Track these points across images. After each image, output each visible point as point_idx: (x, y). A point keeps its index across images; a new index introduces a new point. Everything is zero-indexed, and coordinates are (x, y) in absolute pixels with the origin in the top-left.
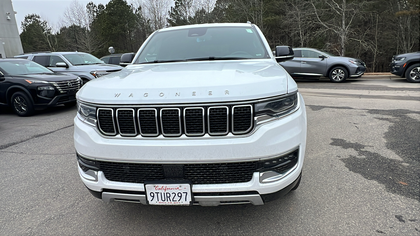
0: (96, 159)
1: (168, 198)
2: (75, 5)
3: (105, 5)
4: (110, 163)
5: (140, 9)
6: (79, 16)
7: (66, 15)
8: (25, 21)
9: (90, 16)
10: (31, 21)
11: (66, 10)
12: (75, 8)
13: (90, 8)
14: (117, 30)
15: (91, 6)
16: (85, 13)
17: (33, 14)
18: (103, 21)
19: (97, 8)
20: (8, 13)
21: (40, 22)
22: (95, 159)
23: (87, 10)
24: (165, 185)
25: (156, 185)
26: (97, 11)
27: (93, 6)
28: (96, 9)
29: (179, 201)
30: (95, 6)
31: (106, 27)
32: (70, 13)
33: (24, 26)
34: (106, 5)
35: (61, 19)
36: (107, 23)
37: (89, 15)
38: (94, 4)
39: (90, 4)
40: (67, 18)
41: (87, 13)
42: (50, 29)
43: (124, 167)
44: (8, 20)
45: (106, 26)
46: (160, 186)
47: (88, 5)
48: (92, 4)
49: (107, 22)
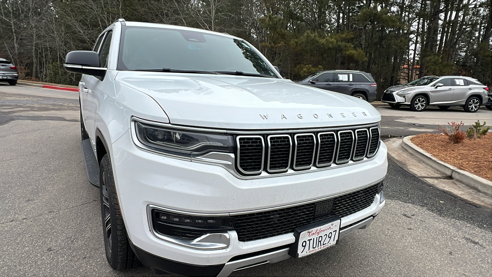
0: (230, 214)
1: (320, 243)
4: (253, 214)
22: (228, 214)
24: (319, 228)
25: (310, 230)
29: (328, 243)
43: (272, 216)
46: (314, 230)
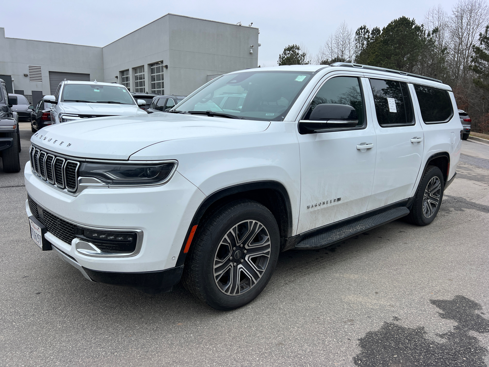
2: (342, 31)
3: (381, 29)
5: (436, 31)
6: (344, 46)
7: (328, 45)
8: (283, 54)
9: (357, 46)
10: (290, 53)
11: (329, 38)
12: (341, 34)
13: (360, 34)
14: (387, 65)
15: (362, 32)
16: (352, 41)
17: (293, 45)
18: (372, 52)
19: (370, 34)
20: (252, 46)
21: (298, 54)
23: (355, 37)
26: (369, 38)
27: (364, 31)
28: (368, 36)
30: (368, 31)
31: (373, 61)
32: (333, 42)
33: (281, 59)
34: (384, 28)
35: (322, 50)
36: (377, 55)
37: (356, 43)
38: (367, 28)
39: (361, 29)
40: (328, 49)
41: (355, 41)
42: (307, 63)
44: (251, 53)
45: (373, 59)
47: (358, 30)
48: (364, 28)
49: (377, 53)
